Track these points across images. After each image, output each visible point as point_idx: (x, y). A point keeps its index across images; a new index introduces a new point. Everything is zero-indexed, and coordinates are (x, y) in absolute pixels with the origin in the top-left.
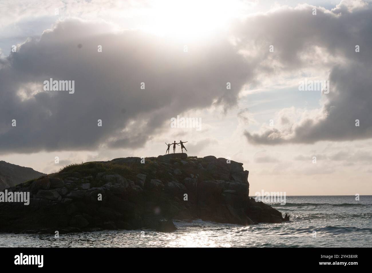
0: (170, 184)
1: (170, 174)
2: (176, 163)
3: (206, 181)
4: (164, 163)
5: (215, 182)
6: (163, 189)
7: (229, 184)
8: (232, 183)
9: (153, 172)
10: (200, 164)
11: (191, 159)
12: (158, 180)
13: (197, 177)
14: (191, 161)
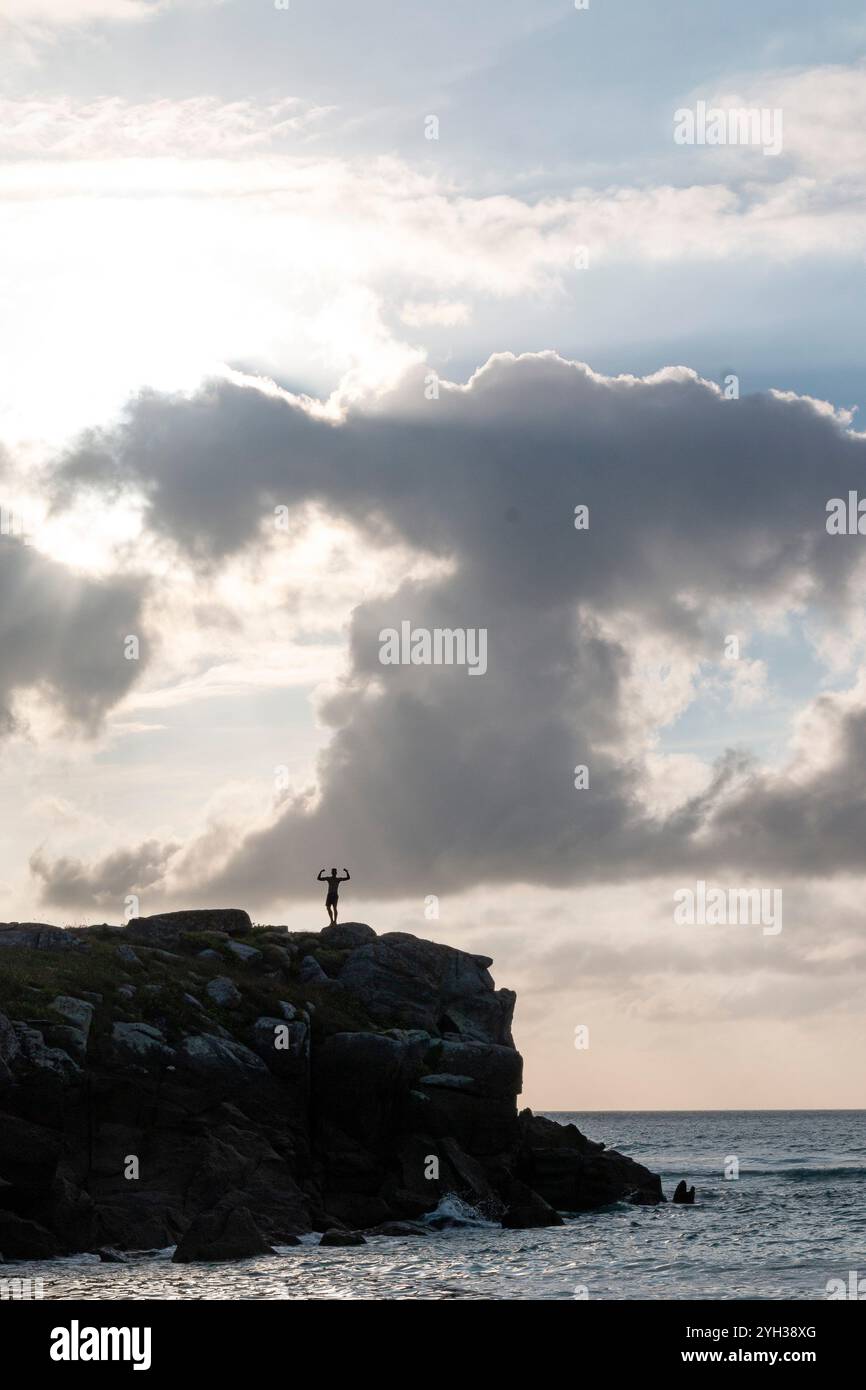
0: (197, 1046)
1: (193, 999)
2: (209, 951)
3: (350, 1035)
4: (159, 951)
5: (390, 1039)
6: (172, 1068)
7: (440, 1048)
8: (453, 1045)
9: (121, 990)
10: (310, 959)
11: (268, 934)
12: (143, 1026)
13: (306, 1015)
14: (272, 945)
